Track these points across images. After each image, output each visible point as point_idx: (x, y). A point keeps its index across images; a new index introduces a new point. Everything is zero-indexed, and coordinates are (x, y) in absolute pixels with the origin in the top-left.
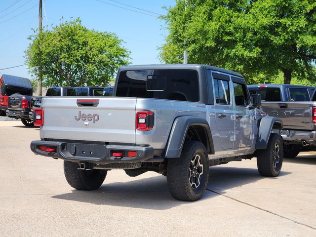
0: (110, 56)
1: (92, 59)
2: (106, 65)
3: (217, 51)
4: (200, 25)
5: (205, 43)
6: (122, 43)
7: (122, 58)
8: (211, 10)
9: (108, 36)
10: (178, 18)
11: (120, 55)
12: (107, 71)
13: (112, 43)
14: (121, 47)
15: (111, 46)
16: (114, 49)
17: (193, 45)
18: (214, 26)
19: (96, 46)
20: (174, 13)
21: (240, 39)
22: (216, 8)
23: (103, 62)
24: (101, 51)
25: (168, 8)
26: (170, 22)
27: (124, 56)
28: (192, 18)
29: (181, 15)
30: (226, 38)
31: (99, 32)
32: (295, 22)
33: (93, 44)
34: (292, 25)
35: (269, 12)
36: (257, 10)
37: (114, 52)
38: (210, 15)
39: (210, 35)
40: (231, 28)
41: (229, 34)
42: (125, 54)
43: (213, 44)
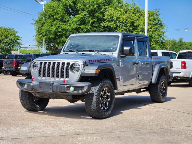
0: (11, 39)
1: (2, 41)
2: (9, 44)
3: (56, 39)
4: (47, 28)
5: (50, 36)
6: (17, 33)
7: (17, 40)
8: (53, 22)
9: (10, 30)
10: (39, 24)
11: (16, 39)
12: (10, 47)
13: (12, 33)
14: (17, 35)
15: (11, 35)
16: (13, 36)
17: (46, 36)
18: (53, 29)
19: (4, 35)
20: (37, 22)
21: (65, 34)
22: (54, 21)
23: (8, 43)
24: (7, 37)
25: (35, 20)
26: (36, 26)
27: (18, 39)
28: (45, 24)
29: (40, 23)
30: (59, 34)
31: (5, 28)
32: (86, 27)
33: (2, 34)
34: (85, 28)
35: (76, 23)
36: (71, 22)
37: (13, 38)
38: (52, 24)
39: (52, 32)
40: (60, 29)
41: (60, 32)
42: (19, 38)
43: (53, 36)
